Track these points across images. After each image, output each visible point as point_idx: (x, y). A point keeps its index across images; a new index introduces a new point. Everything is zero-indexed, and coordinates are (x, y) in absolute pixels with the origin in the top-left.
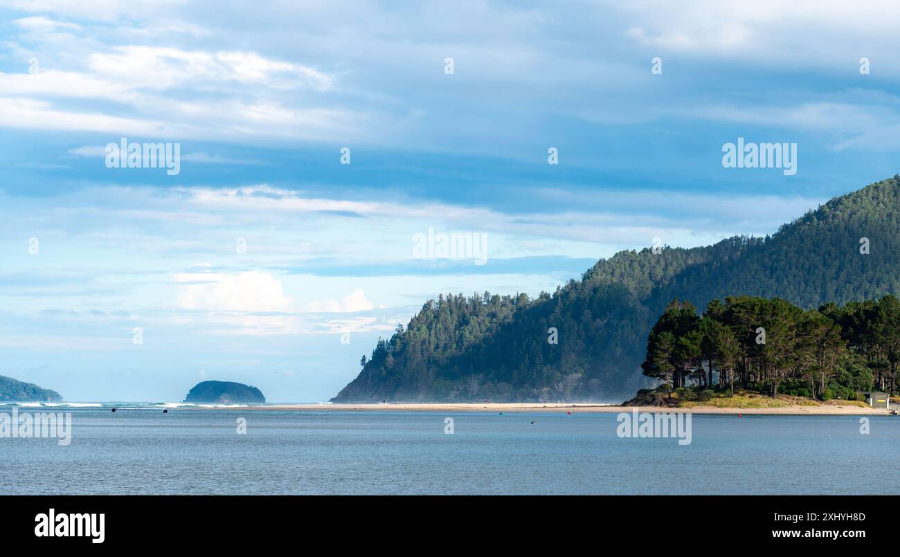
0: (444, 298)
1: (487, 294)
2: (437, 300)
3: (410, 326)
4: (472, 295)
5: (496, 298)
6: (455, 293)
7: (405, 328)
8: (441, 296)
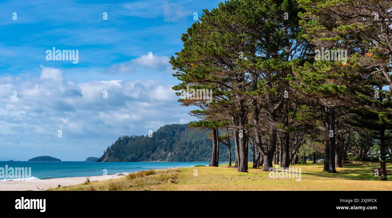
0: (124, 137)
1: (134, 135)
2: (122, 137)
3: (115, 143)
4: (130, 136)
5: (136, 136)
6: (126, 135)
7: (114, 143)
8: (123, 136)
